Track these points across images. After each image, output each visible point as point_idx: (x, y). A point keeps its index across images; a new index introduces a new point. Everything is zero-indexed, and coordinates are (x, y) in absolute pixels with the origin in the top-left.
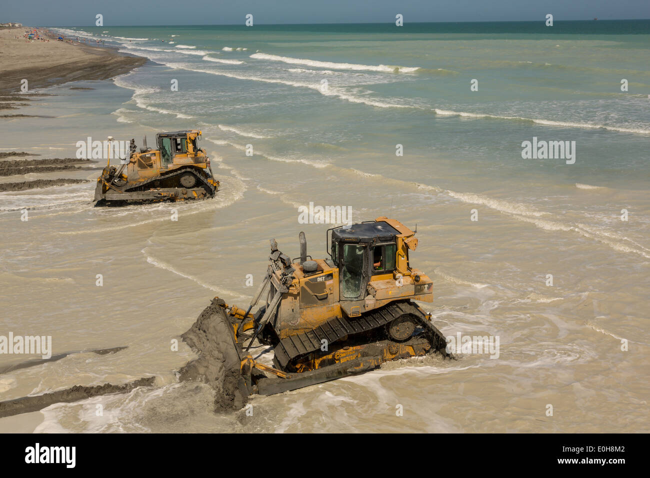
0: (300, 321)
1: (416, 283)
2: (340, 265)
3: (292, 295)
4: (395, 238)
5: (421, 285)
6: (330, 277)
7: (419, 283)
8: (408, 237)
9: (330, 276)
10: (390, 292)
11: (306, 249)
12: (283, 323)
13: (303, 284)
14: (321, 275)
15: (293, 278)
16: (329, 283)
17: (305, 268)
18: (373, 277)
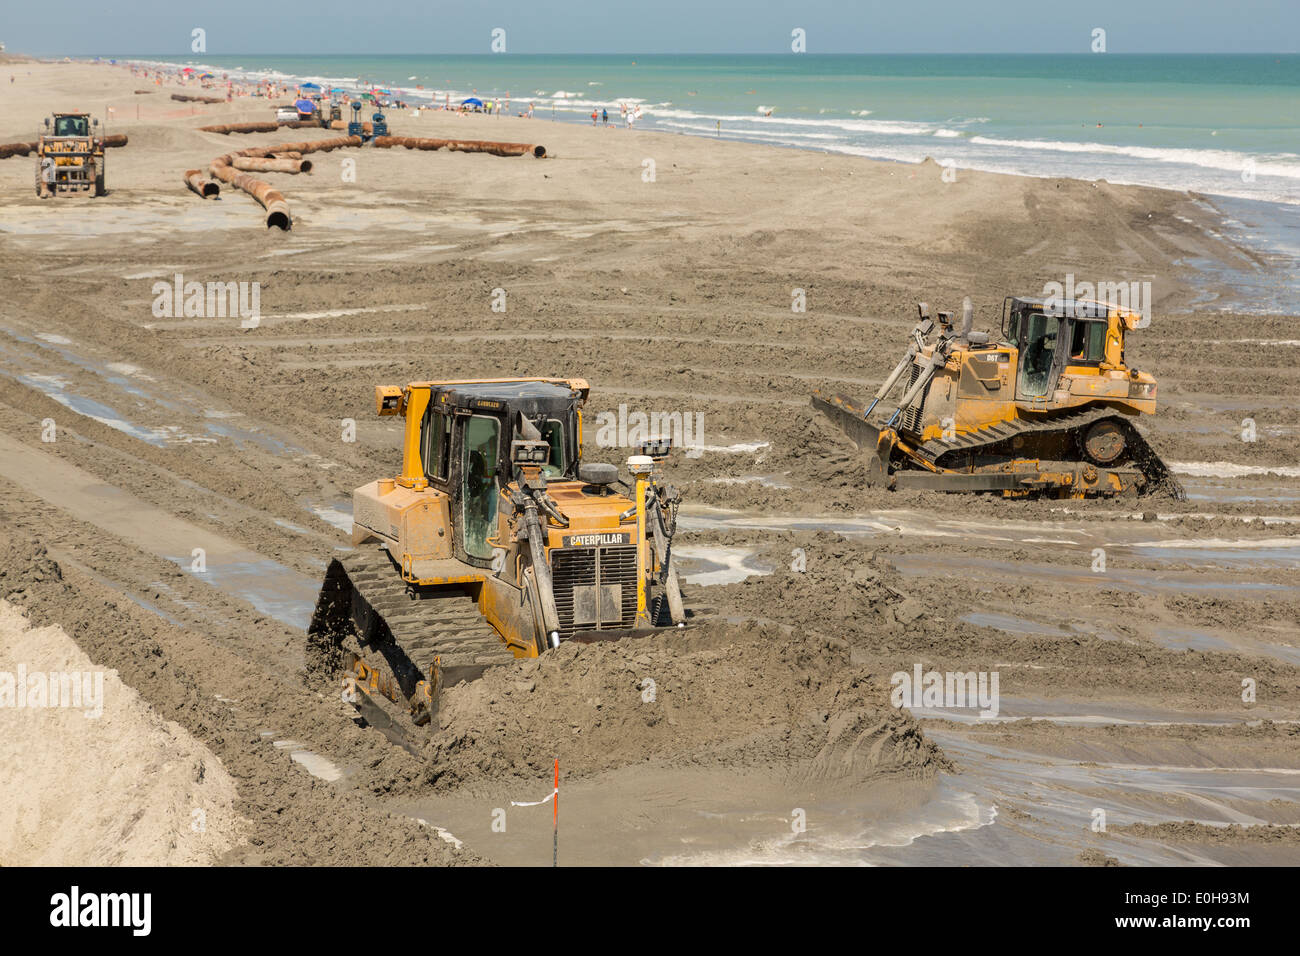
1: (1132, 381)
2: (1022, 345)
3: (950, 372)
5: (1138, 384)
6: (1005, 359)
7: (1137, 381)
9: (1006, 356)
10: (1092, 386)
12: (930, 416)
13: (965, 361)
14: (994, 351)
16: (1003, 366)
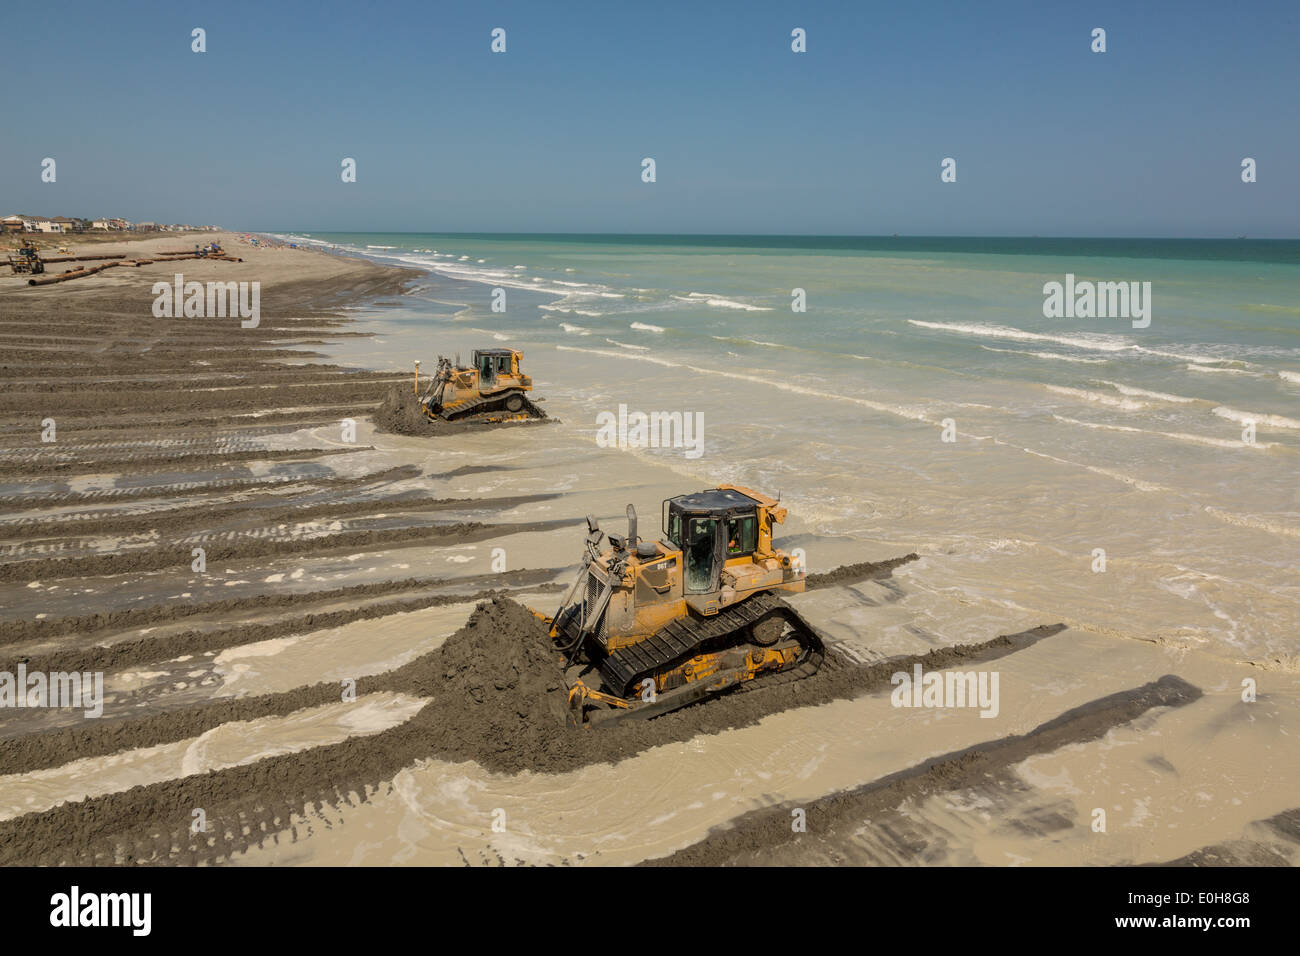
0: (634, 624)
1: (785, 567)
3: (625, 588)
4: (754, 509)
5: (790, 570)
6: (672, 564)
7: (788, 568)
8: (772, 507)
9: (673, 561)
10: (754, 581)
11: (636, 527)
12: (612, 629)
13: (639, 574)
14: (662, 560)
15: (627, 565)
16: (671, 571)
17: (640, 552)
18: (728, 562)
